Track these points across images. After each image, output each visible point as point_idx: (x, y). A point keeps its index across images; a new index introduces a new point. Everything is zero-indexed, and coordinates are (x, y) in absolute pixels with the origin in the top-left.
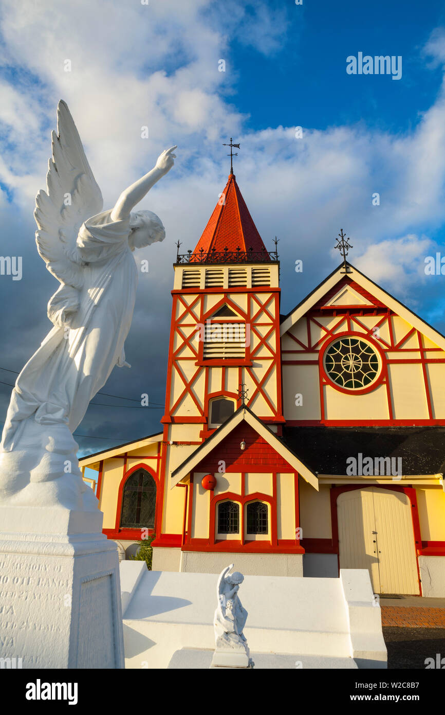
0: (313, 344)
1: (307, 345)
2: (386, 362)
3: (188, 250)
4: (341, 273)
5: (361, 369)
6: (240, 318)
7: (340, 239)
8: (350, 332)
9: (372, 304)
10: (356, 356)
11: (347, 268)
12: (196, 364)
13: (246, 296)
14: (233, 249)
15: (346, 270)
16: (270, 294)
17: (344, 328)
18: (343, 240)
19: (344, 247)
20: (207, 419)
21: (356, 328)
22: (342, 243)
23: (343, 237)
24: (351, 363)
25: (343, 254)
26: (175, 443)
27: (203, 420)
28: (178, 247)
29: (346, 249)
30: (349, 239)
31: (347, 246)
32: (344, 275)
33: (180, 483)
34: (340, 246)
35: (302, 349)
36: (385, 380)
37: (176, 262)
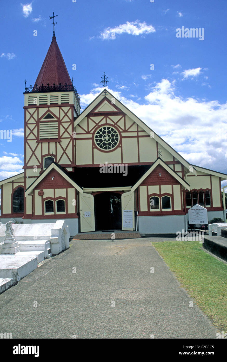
0: (89, 130)
1: (87, 131)
2: (121, 137)
3: (30, 85)
4: (103, 95)
5: (111, 141)
6: (55, 119)
7: (103, 78)
8: (106, 124)
9: (117, 111)
10: (109, 135)
11: (105, 93)
12: (36, 142)
13: (58, 108)
14: (51, 85)
15: (105, 94)
16: (69, 107)
17: (104, 122)
18: (104, 78)
19: (105, 82)
20: (42, 166)
21: (109, 122)
22: (104, 80)
23: (104, 77)
24: (107, 138)
25: (104, 85)
26: (29, 177)
27: (40, 167)
28: (25, 83)
29: (106, 83)
30: (107, 77)
31: (106, 81)
32: (104, 96)
33: (29, 194)
34: (103, 82)
35: (85, 132)
36: (120, 146)
37: (24, 92)
